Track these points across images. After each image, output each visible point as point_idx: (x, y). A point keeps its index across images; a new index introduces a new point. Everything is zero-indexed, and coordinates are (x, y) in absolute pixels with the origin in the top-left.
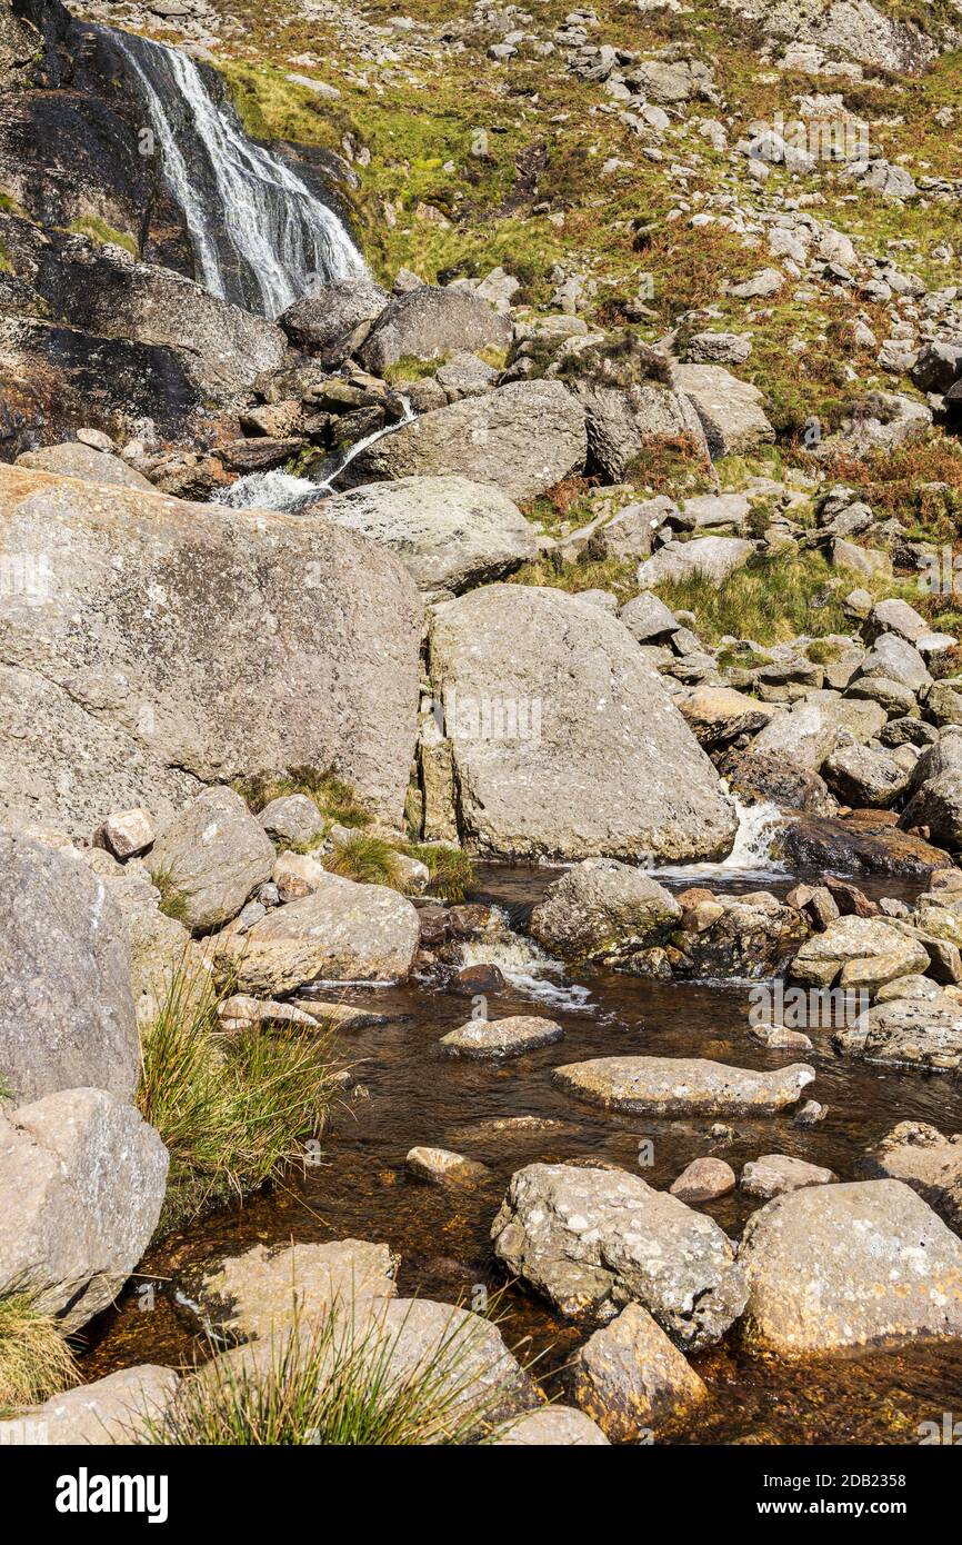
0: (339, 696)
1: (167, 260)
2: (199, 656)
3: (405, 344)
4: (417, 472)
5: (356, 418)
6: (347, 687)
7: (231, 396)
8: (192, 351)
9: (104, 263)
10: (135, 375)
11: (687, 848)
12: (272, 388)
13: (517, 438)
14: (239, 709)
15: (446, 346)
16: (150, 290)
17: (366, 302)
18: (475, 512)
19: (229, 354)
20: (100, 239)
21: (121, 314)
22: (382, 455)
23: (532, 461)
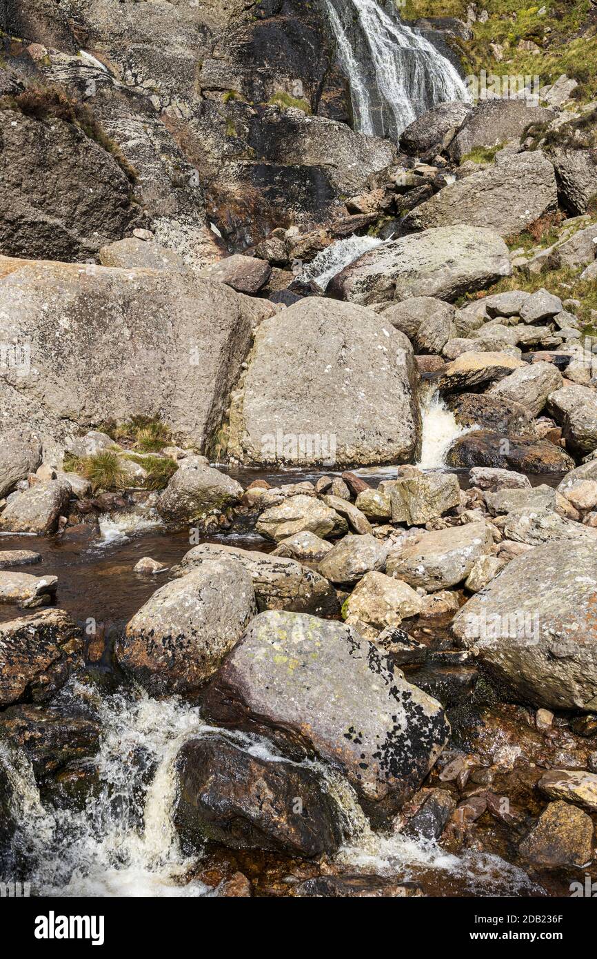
0: (164, 374)
1: (332, 111)
2: (84, 356)
3: (475, 139)
4: (438, 225)
5: (411, 195)
6: (169, 368)
7: (356, 190)
8: (333, 166)
9: (285, 120)
10: (299, 186)
11: (373, 456)
12: (374, 182)
13: (508, 194)
14: (104, 384)
15: (505, 136)
16: (309, 132)
17: (456, 116)
18: (469, 247)
19: (354, 164)
20: (285, 106)
21: (293, 150)
22: (418, 216)
23: (517, 207)
